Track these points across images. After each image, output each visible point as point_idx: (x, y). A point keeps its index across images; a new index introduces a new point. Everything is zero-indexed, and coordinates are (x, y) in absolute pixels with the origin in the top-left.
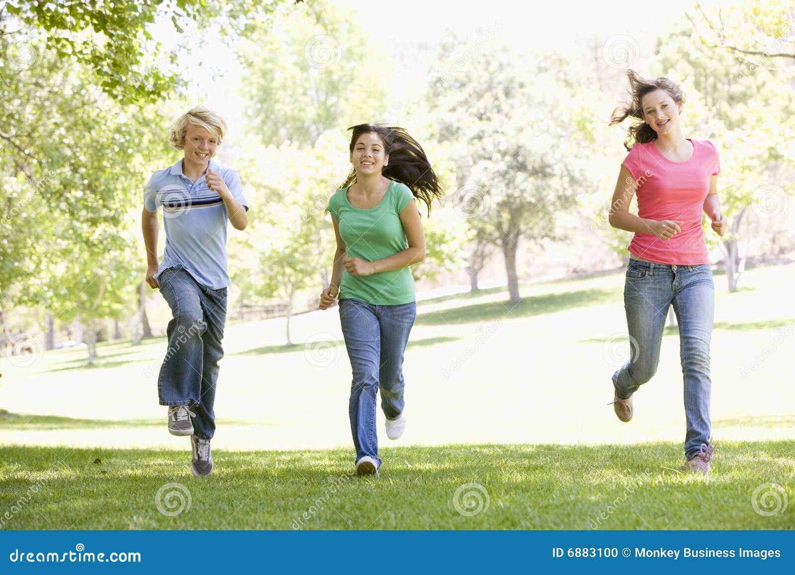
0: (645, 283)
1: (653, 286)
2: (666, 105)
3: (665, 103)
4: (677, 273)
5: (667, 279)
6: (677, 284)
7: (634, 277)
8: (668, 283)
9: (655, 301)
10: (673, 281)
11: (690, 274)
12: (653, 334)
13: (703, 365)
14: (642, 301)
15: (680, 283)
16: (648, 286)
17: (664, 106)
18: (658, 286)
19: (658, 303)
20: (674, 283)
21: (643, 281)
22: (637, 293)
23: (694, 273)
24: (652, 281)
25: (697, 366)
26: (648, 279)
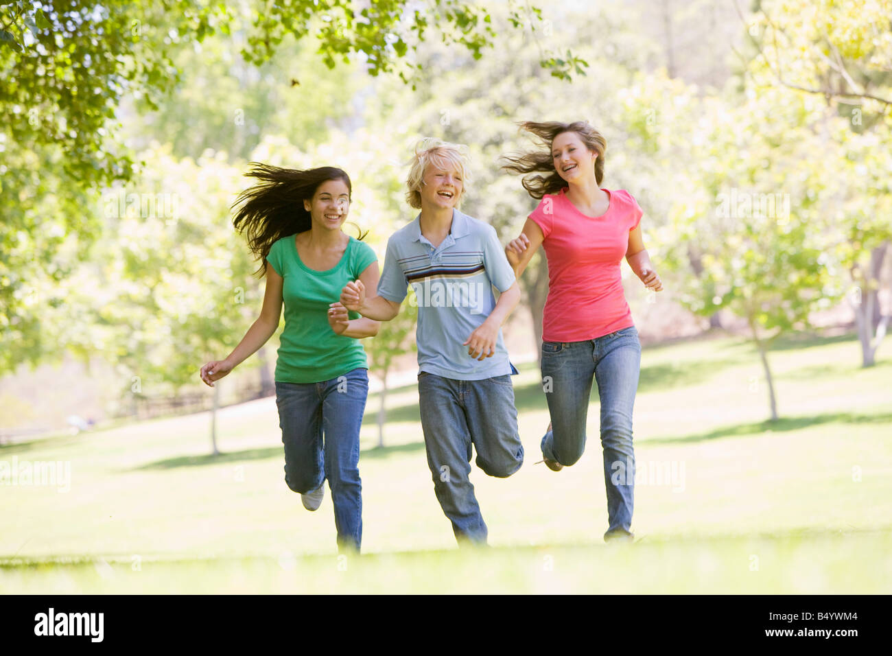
0: (562, 357)
1: (571, 359)
2: (574, 149)
3: (573, 147)
4: (596, 341)
5: (586, 350)
6: (598, 353)
7: (549, 351)
8: (588, 354)
9: (576, 375)
10: (593, 351)
11: (611, 340)
12: (577, 411)
13: (622, 443)
14: (561, 377)
15: (601, 353)
16: (566, 360)
17: (571, 150)
18: (578, 359)
19: (578, 377)
20: (594, 353)
21: (560, 355)
22: (554, 368)
23: (615, 338)
24: (570, 353)
25: (616, 444)
26: (565, 352)
